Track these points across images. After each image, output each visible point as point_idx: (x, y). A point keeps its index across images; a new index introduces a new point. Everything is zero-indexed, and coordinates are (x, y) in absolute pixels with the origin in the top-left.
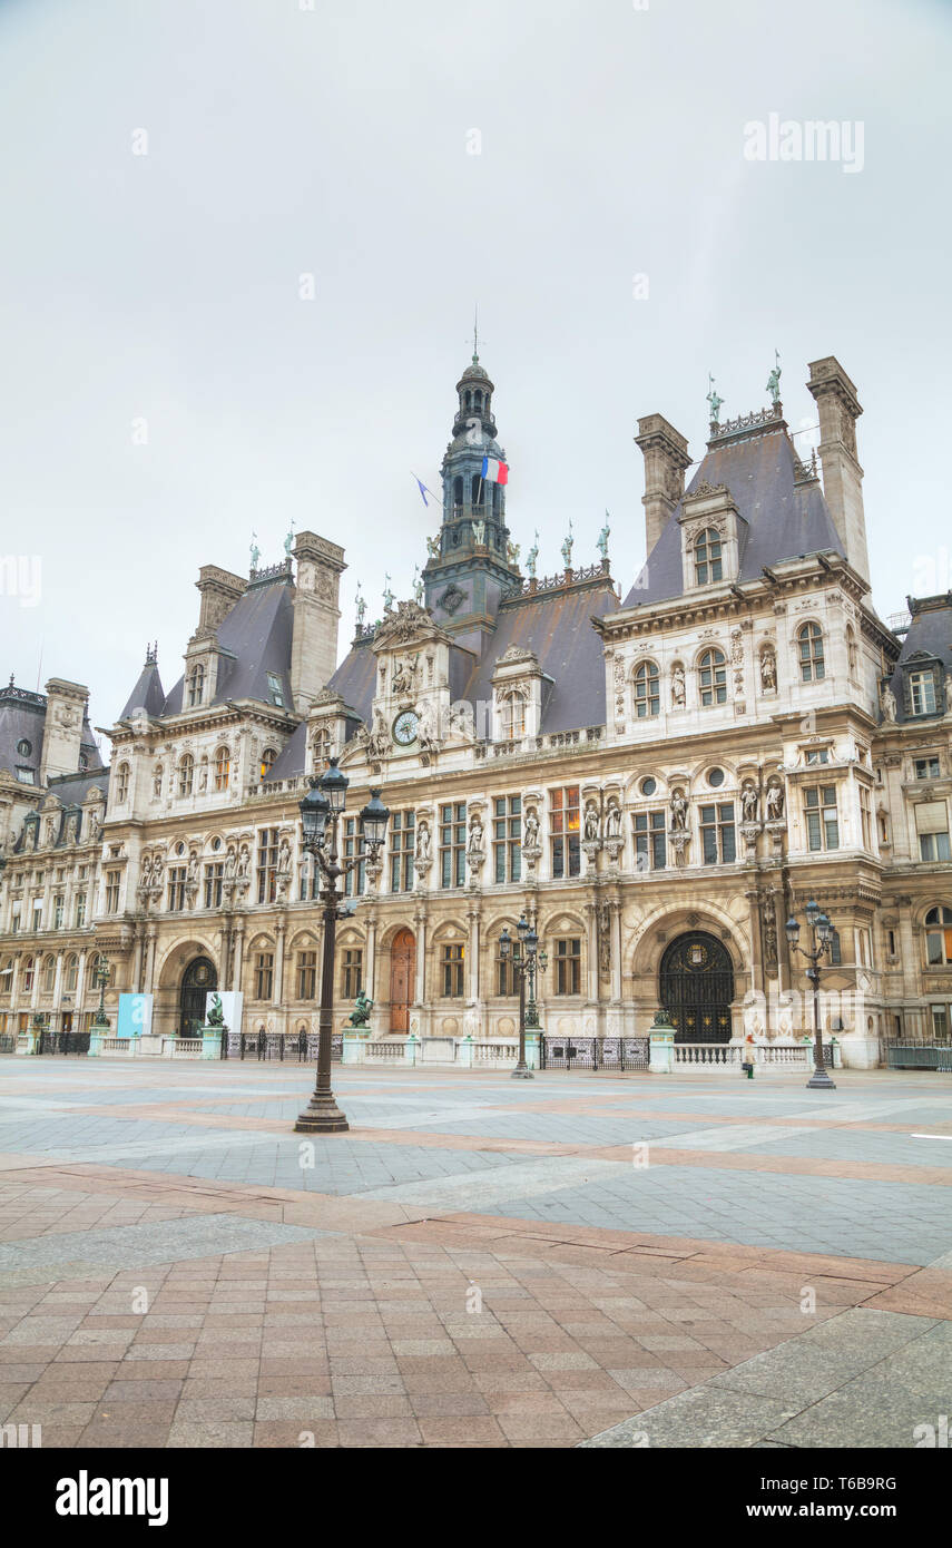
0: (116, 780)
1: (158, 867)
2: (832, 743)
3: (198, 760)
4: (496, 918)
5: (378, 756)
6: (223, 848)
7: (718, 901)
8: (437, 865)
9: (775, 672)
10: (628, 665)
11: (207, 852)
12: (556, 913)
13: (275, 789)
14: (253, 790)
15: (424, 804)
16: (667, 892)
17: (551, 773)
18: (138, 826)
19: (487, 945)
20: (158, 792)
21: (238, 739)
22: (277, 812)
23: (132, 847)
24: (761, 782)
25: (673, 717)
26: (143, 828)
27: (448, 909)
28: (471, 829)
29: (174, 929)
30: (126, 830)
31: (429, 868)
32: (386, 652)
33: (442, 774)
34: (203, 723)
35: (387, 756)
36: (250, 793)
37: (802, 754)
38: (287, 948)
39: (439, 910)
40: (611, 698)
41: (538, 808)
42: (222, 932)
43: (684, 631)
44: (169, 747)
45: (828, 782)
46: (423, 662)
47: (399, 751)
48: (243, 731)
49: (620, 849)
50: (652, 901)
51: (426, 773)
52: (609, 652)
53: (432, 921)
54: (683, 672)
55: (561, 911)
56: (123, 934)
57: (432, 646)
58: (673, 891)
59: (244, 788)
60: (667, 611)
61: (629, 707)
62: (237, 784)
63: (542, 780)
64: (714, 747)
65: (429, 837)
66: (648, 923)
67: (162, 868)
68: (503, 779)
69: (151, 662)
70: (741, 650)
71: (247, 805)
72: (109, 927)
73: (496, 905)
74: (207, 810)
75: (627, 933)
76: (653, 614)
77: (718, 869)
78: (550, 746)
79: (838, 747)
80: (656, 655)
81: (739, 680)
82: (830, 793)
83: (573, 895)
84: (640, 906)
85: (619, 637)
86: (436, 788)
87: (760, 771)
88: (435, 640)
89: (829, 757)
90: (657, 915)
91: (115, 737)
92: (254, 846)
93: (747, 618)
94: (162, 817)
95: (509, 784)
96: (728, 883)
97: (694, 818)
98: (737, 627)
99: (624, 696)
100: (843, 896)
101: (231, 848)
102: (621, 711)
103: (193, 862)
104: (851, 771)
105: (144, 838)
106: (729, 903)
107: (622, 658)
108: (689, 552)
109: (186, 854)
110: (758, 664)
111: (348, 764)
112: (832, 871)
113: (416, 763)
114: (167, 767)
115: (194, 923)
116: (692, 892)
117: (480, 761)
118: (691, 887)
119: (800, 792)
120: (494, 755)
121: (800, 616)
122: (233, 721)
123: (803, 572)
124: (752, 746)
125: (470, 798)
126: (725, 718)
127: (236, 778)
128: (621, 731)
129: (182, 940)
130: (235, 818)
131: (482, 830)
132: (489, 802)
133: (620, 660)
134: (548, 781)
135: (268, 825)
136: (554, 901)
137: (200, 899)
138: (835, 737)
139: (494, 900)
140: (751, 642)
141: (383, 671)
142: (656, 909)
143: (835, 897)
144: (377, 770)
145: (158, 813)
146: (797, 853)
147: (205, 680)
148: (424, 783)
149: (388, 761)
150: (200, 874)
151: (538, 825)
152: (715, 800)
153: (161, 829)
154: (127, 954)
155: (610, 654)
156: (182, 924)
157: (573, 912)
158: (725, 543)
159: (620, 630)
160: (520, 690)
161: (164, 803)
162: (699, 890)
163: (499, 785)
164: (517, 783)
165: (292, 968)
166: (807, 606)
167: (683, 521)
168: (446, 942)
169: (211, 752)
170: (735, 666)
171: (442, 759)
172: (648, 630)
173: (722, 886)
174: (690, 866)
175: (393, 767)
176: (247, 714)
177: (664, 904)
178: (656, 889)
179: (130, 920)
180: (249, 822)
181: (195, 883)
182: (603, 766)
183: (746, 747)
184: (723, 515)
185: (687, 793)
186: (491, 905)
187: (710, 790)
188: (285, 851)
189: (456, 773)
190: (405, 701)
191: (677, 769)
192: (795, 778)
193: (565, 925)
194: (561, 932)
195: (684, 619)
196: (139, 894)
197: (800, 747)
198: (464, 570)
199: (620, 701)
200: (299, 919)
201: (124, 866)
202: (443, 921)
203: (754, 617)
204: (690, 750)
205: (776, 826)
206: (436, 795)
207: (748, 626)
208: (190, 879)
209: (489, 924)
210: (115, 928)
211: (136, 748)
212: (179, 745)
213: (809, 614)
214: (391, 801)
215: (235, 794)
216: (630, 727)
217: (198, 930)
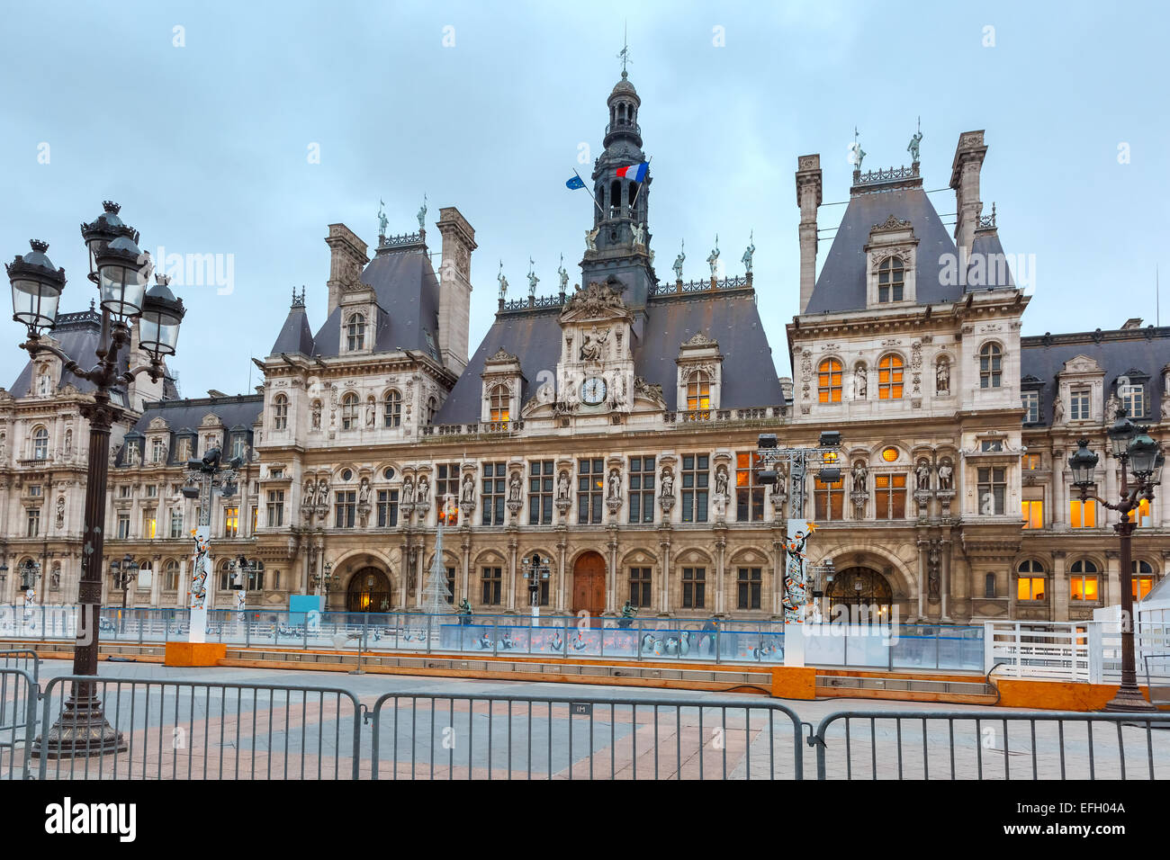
0: (271, 409)
1: (324, 489)
2: (1006, 437)
4: (685, 548)
5: (567, 412)
6: (398, 478)
7: (889, 547)
8: (626, 505)
9: (948, 379)
10: (815, 360)
11: (379, 479)
12: (742, 548)
13: (453, 431)
14: (428, 430)
15: (614, 455)
16: (845, 537)
17: (739, 439)
18: (300, 453)
19: (675, 569)
20: (316, 424)
21: (410, 384)
22: (458, 451)
23: (293, 470)
24: (934, 461)
25: (855, 405)
26: (303, 454)
27: (638, 540)
28: (662, 479)
29: (345, 542)
30: (288, 455)
31: (620, 506)
32: (573, 324)
33: (635, 432)
34: (369, 367)
35: (576, 413)
36: (425, 433)
37: (980, 443)
38: (472, 563)
39: (629, 540)
40: (798, 384)
41: (729, 466)
42: (402, 548)
43: (865, 339)
44: (328, 385)
45: (1000, 465)
46: (612, 337)
47: (585, 410)
48: (415, 378)
50: (831, 543)
51: (617, 429)
52: (797, 348)
53: (621, 548)
54: (865, 371)
55: (746, 546)
56: (290, 545)
57: (621, 324)
58: (849, 537)
59: (419, 427)
60: (857, 320)
61: (814, 392)
62: (410, 423)
63: (730, 444)
64: (892, 431)
65: (621, 481)
67: (328, 490)
68: (693, 440)
69: (298, 305)
70: (920, 358)
71: (423, 442)
72: (274, 539)
73: (685, 539)
74: (378, 443)
76: (845, 321)
77: (890, 523)
78: (737, 418)
79: (1010, 439)
80: (842, 354)
81: (917, 381)
82: (1001, 473)
83: (758, 535)
84: (820, 546)
85: (807, 336)
86: (627, 443)
87: (934, 453)
88: (625, 320)
89: (1003, 447)
90: (837, 553)
91: (269, 370)
92: (433, 478)
93: (928, 334)
94: (325, 446)
95: (698, 445)
96: (900, 534)
98: (918, 340)
99: (810, 384)
100: (1005, 549)
101: (408, 478)
102: (806, 396)
103: (365, 488)
105: (303, 463)
106: (899, 549)
107: (810, 354)
108: (874, 274)
109: (355, 480)
110: (934, 371)
111: (534, 416)
112: (1000, 530)
113: (605, 421)
114: (327, 402)
115: (367, 539)
116: (868, 538)
117: (670, 424)
118: (866, 535)
119: (976, 471)
120: (682, 421)
121: (985, 337)
122: (404, 367)
123: (995, 301)
124: (927, 433)
125: (660, 454)
126: (903, 410)
127: (408, 419)
128: (806, 411)
129: (353, 553)
130: (412, 452)
131: (673, 479)
132: (679, 457)
133: (807, 355)
134: (737, 445)
135: (448, 461)
136: (741, 539)
137: (373, 520)
138: (1008, 433)
139: (683, 535)
140: (930, 353)
141: (569, 341)
142: (834, 549)
143: (999, 549)
144: (566, 424)
145: (319, 441)
146: (970, 515)
147: (366, 328)
148: (615, 439)
149: (576, 417)
150: (373, 498)
151: (728, 479)
152: (892, 472)
153: (324, 457)
154: (292, 561)
155: (799, 349)
156: (353, 539)
157: (758, 548)
158: (908, 270)
159: (812, 331)
160: (705, 370)
161: (326, 434)
162: (873, 538)
163: (690, 445)
164: (707, 445)
165: (477, 579)
166: (992, 329)
167: (871, 248)
168: (634, 565)
169: (379, 393)
170: (913, 371)
171: (630, 420)
172: (836, 334)
173: (894, 536)
174: (866, 519)
175: (581, 422)
176: (420, 364)
177: (841, 546)
178: (835, 534)
179: (296, 534)
180: (427, 457)
181: (368, 505)
182: (789, 438)
183: (922, 433)
184: (908, 248)
185: (867, 464)
186: (680, 539)
188: (468, 485)
189: (649, 432)
190: (592, 368)
191: (859, 445)
192: (971, 460)
193: (749, 557)
194: (745, 562)
195: (871, 328)
196: (304, 512)
197: (978, 438)
198: (625, 264)
199: (806, 388)
200: (484, 541)
201: (288, 487)
202: (632, 549)
203: (934, 333)
204: (871, 431)
205: (946, 494)
206: (625, 449)
207: (927, 340)
208: (361, 501)
209: (678, 553)
210: (280, 539)
211: (295, 383)
212: (341, 385)
213: (994, 336)
214: (579, 450)
215: (408, 432)
216: (815, 409)
217: (372, 545)
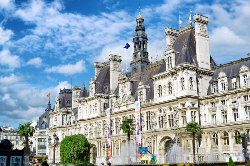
3: (92, 106)
6: (97, 125)
7: (171, 134)
10: (157, 86)
11: (94, 125)
12: (147, 137)
14: (101, 112)
15: (127, 115)
16: (164, 133)
18: (83, 121)
20: (86, 113)
21: (98, 102)
23: (82, 125)
24: (177, 111)
25: (164, 97)
28: (134, 120)
30: (81, 121)
32: (120, 83)
33: (129, 109)
35: (121, 105)
40: (155, 93)
42: (97, 142)
43: (165, 79)
44: (87, 104)
45: (185, 111)
47: (123, 104)
48: (99, 100)
49: (156, 124)
51: (126, 109)
54: (165, 87)
61: (158, 95)
62: (98, 111)
63: (144, 110)
64: (170, 103)
66: (161, 139)
67: (88, 129)
69: (84, 85)
70: (174, 83)
71: (100, 116)
75: (158, 141)
77: (171, 128)
78: (146, 103)
79: (186, 104)
80: (161, 84)
81: (174, 89)
82: (185, 113)
83: (149, 134)
84: (160, 136)
85: (155, 80)
87: (177, 108)
88: (128, 81)
89: (185, 106)
90: (162, 137)
92: (102, 124)
93: (175, 76)
94: (87, 118)
97: (167, 117)
98: (173, 78)
99: (157, 92)
101: (98, 125)
102: (156, 96)
103: (92, 128)
104: (188, 108)
105: (84, 123)
106: (173, 135)
109: (91, 126)
111: (115, 107)
113: (125, 107)
114: (87, 108)
115: (93, 140)
118: (167, 132)
119: (181, 113)
122: (97, 98)
123: (180, 67)
124: (175, 103)
125: (134, 114)
126: (172, 97)
128: (156, 100)
130: (98, 118)
134: (146, 110)
135: (104, 120)
136: (147, 135)
137: (94, 135)
138: (186, 102)
140: (175, 81)
141: (120, 87)
144: (120, 108)
146: (181, 125)
147: (93, 89)
148: (127, 111)
149: (121, 106)
151: (144, 119)
152: (170, 114)
153: (87, 121)
155: (154, 84)
156: (91, 140)
157: (149, 137)
158: (172, 60)
160: (142, 91)
161: (87, 115)
166: (182, 74)
167: (166, 55)
169: (94, 104)
170: (173, 86)
171: (129, 106)
172: (160, 79)
173: (171, 132)
174: (167, 128)
176: (99, 96)
177: (163, 135)
178: (162, 132)
180: (101, 119)
181: (93, 132)
182: (154, 107)
184: (172, 54)
185: (166, 113)
187: (170, 112)
190: (124, 94)
191: (164, 108)
192: (180, 110)
193: (149, 139)
195: (165, 77)
196: (84, 134)
197: (181, 104)
198: (137, 63)
201: (81, 129)
204: (166, 104)
206: (129, 113)
207: (175, 78)
211: (82, 104)
212: (89, 103)
213: (182, 76)
214: (122, 115)
215: (98, 113)
216: (158, 99)
217: (94, 142)
